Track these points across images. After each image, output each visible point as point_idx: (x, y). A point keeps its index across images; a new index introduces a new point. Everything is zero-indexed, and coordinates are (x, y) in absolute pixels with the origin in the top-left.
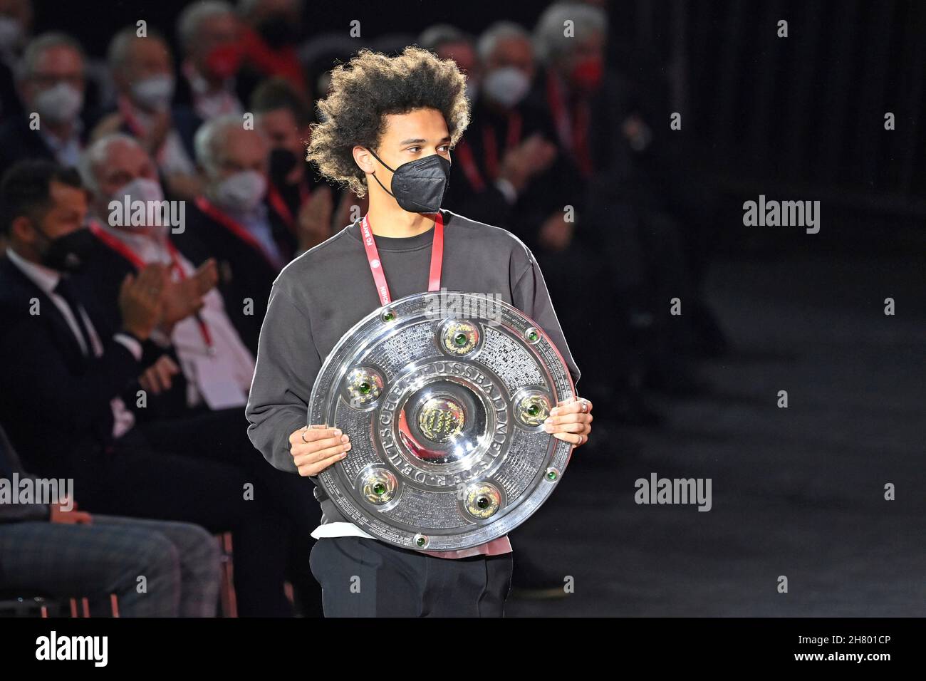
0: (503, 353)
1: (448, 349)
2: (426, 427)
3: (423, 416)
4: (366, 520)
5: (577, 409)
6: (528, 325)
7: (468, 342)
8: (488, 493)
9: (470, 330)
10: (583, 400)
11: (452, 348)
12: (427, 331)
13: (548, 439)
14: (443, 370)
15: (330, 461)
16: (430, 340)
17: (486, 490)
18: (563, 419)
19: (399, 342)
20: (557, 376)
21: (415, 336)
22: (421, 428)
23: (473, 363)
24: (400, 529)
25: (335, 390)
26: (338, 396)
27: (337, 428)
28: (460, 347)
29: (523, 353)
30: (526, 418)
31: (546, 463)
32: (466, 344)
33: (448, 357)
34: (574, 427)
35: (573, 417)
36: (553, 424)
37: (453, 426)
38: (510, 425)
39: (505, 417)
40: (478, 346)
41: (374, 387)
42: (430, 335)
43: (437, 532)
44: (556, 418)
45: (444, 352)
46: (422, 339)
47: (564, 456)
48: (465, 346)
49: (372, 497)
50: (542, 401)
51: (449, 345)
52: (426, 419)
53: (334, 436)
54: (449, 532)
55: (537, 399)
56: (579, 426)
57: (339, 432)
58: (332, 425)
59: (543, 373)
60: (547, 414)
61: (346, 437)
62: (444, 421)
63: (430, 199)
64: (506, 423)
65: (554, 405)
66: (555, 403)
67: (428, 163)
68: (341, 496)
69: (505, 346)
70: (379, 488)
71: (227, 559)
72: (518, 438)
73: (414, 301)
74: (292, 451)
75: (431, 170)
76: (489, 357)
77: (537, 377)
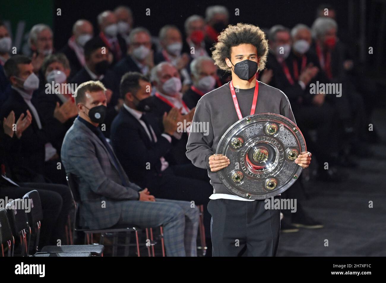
0: (285, 136)
1: (267, 133)
2: (255, 158)
3: (255, 154)
4: (231, 188)
5: (307, 156)
6: (294, 126)
7: (274, 131)
8: (274, 182)
9: (275, 127)
10: (309, 153)
11: (268, 132)
12: (261, 126)
13: (296, 165)
14: (264, 140)
15: (222, 167)
16: (262, 129)
17: (272, 181)
18: (302, 159)
19: (251, 129)
20: (302, 144)
21: (257, 127)
22: (254, 158)
23: (275, 138)
24: (242, 191)
25: (227, 144)
26: (228, 146)
27: (226, 156)
28: (271, 133)
29: (292, 136)
30: (290, 158)
31: (294, 173)
32: (274, 132)
33: (267, 135)
34: (305, 162)
35: (306, 159)
36: (299, 161)
37: (265, 158)
38: (284, 160)
39: (283, 156)
40: (277, 133)
41: (241, 144)
42: (262, 128)
43: (254, 193)
44: (299, 159)
45: (265, 133)
46: (259, 129)
47: (300, 171)
48: (273, 132)
49: (235, 180)
50: (296, 153)
51: (267, 131)
52: (255, 155)
53: (225, 159)
54: (258, 193)
55: (294, 152)
56: (307, 162)
57: (227, 158)
58: (224, 155)
59: (297, 143)
60: (297, 157)
61: (229, 160)
62: (261, 156)
63: (245, 75)
64: (283, 159)
65: (299, 153)
66: (300, 152)
67: (244, 62)
68: (224, 179)
69: (286, 133)
70: (238, 178)
71: (201, 214)
72: (286, 164)
73: (258, 116)
74: (210, 163)
75: (245, 65)
76: (280, 136)
77: (295, 144)
